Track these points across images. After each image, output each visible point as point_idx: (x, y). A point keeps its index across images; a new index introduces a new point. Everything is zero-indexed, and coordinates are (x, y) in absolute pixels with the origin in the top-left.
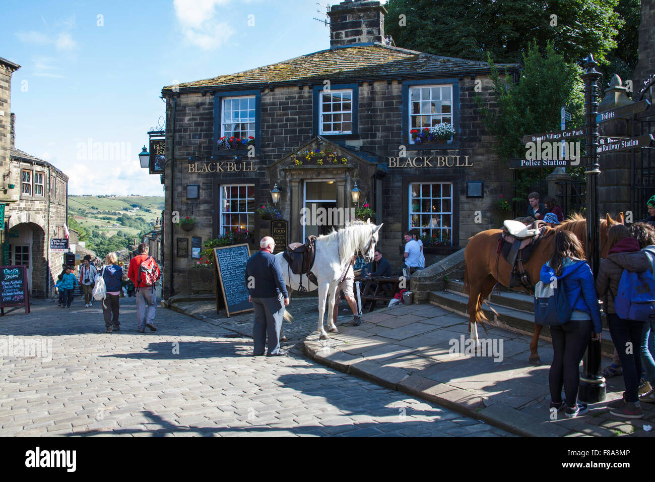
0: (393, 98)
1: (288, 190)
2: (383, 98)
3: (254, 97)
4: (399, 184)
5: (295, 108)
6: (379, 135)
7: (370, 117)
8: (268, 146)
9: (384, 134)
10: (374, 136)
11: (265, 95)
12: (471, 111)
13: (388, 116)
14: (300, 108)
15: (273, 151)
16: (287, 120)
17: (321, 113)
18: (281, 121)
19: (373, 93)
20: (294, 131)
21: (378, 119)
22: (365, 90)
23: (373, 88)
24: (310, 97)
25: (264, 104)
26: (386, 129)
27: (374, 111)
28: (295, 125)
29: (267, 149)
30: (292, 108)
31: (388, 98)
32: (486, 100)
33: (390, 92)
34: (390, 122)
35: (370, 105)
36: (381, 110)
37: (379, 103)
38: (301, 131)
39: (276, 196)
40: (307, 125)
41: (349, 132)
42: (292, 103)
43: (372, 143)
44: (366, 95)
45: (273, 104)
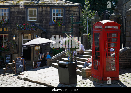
0: (48, 12)
1: (18, 36)
2: (45, 12)
3: (8, 9)
4: (49, 35)
5: (20, 13)
6: (44, 22)
7: (42, 17)
8: (13, 23)
9: (45, 21)
10: (42, 22)
11: (11, 9)
12: (68, 16)
13: (46, 17)
14: (22, 13)
15: (14, 25)
16: (18, 16)
17: (28, 15)
18: (16, 16)
19: (42, 10)
20: (20, 20)
21: (44, 17)
22: (40, 9)
23: (42, 9)
24: (25, 10)
25: (11, 11)
26: (46, 20)
27: (43, 15)
28: (20, 18)
29: (12, 24)
30: (19, 13)
31: (46, 12)
32: (72, 13)
33: (47, 10)
34: (47, 18)
35: (42, 13)
36: (45, 15)
37: (44, 13)
38: (22, 20)
39: (14, 38)
40: (24, 18)
41: (36, 20)
42: (19, 12)
43: (42, 24)
44: (40, 11)
45: (14, 11)
